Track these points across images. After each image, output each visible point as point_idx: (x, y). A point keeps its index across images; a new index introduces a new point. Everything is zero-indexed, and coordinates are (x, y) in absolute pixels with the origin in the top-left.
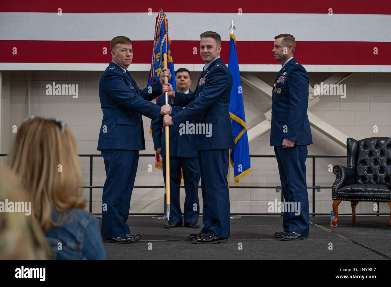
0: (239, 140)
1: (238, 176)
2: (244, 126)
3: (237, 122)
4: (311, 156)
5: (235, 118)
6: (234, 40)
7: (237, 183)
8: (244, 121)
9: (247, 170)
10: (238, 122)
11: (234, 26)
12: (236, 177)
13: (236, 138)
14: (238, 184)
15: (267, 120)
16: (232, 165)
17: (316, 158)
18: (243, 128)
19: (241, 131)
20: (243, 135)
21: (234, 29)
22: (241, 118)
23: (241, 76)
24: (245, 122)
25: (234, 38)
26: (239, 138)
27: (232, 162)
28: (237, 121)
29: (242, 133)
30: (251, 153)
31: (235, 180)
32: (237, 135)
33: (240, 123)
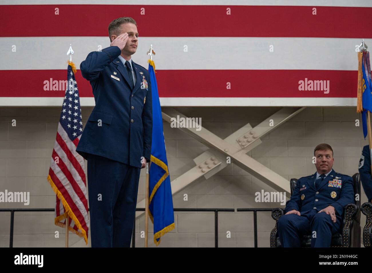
0: (159, 187)
1: (158, 232)
2: (166, 170)
3: (156, 165)
4: (251, 210)
5: (154, 160)
6: (153, 67)
7: (157, 243)
8: (166, 163)
9: (170, 225)
10: (158, 165)
11: (153, 51)
12: (156, 233)
13: (156, 186)
14: (159, 243)
15: (197, 167)
16: (152, 220)
17: (258, 212)
18: (164, 172)
19: (161, 177)
20: (164, 181)
21: (153, 54)
22: (161, 160)
23: (163, 112)
24: (167, 165)
25: (153, 65)
26: (159, 185)
27: (151, 217)
28: (156, 163)
29: (163, 179)
30: (175, 207)
31: (154, 238)
32: (158, 181)
33: (160, 166)
